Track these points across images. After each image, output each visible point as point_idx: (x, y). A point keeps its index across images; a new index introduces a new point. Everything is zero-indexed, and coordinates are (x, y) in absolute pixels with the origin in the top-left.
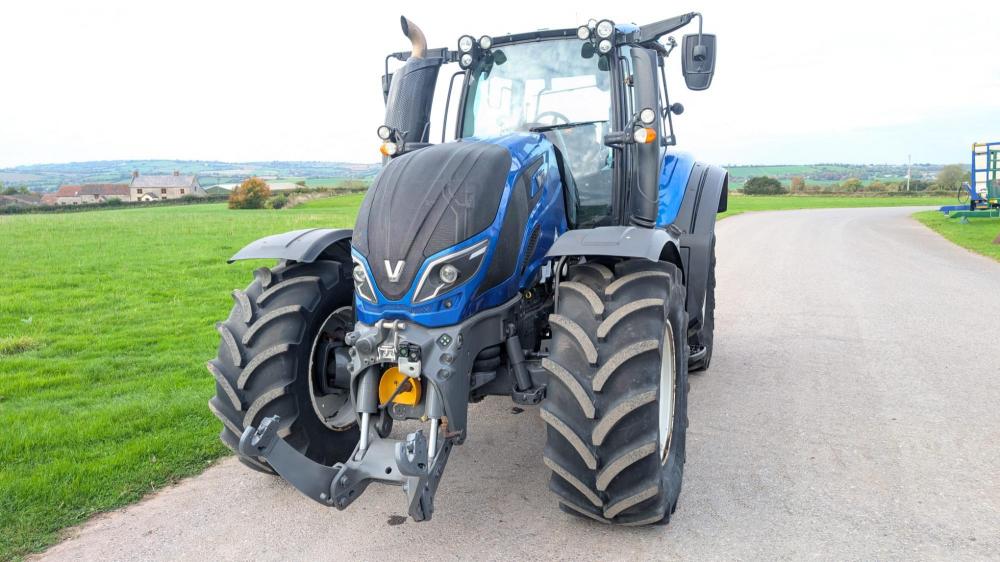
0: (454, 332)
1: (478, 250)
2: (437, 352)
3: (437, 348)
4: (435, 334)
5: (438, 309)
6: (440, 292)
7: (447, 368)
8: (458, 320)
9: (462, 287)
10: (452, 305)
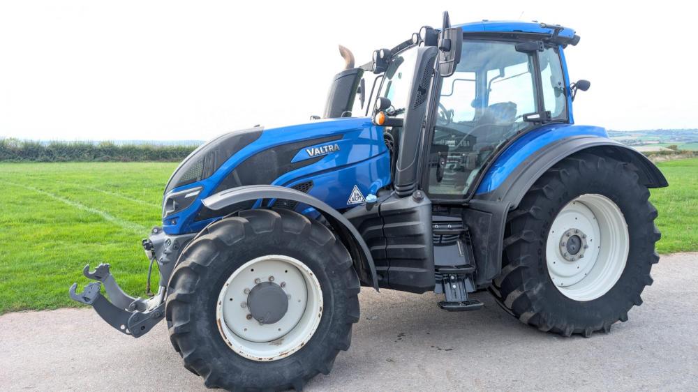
0: (173, 238)
1: (191, 193)
2: (163, 248)
3: (164, 245)
4: (166, 237)
5: (169, 224)
6: (169, 213)
7: (165, 257)
8: (178, 232)
9: (179, 214)
10: (175, 223)
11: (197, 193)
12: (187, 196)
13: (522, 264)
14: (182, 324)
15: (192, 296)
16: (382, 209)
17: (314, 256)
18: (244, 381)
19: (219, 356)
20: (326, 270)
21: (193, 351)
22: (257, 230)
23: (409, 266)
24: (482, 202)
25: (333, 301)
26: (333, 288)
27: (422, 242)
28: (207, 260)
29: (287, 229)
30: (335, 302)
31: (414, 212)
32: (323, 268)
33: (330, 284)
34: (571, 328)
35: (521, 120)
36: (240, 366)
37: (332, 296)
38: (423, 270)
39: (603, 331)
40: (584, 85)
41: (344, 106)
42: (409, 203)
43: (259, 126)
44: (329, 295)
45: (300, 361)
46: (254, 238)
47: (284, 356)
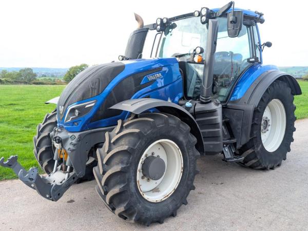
0: (77, 135)
1: (90, 104)
2: (70, 141)
3: (70, 139)
4: (70, 134)
5: (73, 125)
6: (72, 119)
7: (72, 147)
8: (79, 130)
9: (81, 118)
10: (78, 124)
11: (93, 104)
12: (87, 106)
13: (255, 136)
14: (123, 186)
15: (128, 168)
16: (196, 111)
17: (181, 138)
18: (152, 215)
19: (140, 203)
20: (186, 146)
21: (128, 201)
22: (158, 125)
23: (214, 141)
24: (233, 105)
25: (188, 163)
26: (189, 156)
27: (218, 128)
28: (135, 145)
29: (170, 123)
30: (190, 164)
31: (216, 111)
32: (185, 145)
33: (187, 154)
34: (270, 166)
35: (246, 61)
36: (149, 207)
37: (188, 160)
38: (219, 143)
39: (279, 165)
40: (269, 45)
41: (139, 50)
42: (212, 106)
43: (114, 62)
44: (187, 160)
45: (175, 199)
46: (156, 130)
47: (167, 197)
